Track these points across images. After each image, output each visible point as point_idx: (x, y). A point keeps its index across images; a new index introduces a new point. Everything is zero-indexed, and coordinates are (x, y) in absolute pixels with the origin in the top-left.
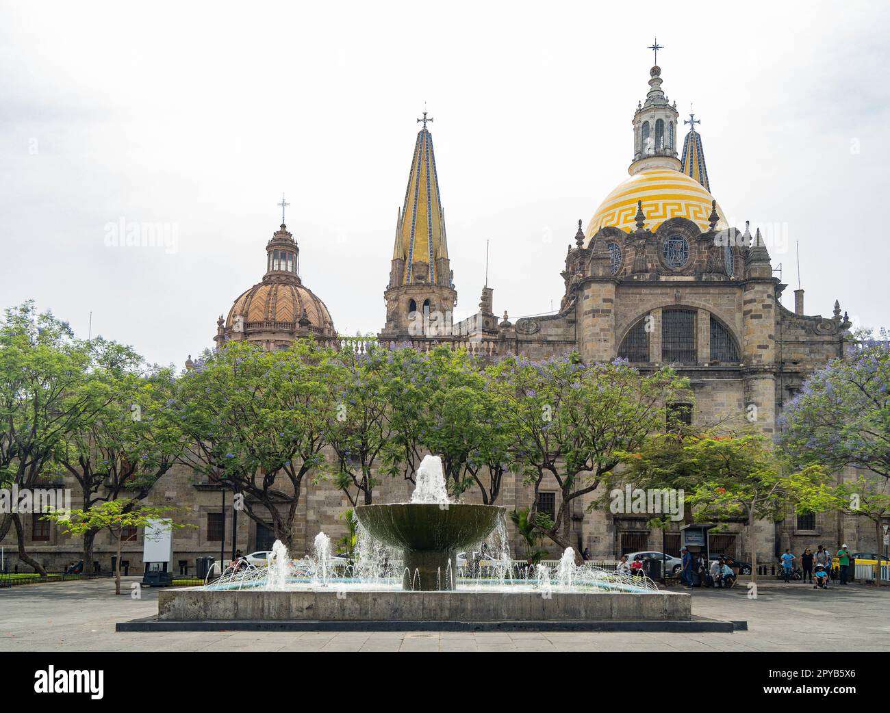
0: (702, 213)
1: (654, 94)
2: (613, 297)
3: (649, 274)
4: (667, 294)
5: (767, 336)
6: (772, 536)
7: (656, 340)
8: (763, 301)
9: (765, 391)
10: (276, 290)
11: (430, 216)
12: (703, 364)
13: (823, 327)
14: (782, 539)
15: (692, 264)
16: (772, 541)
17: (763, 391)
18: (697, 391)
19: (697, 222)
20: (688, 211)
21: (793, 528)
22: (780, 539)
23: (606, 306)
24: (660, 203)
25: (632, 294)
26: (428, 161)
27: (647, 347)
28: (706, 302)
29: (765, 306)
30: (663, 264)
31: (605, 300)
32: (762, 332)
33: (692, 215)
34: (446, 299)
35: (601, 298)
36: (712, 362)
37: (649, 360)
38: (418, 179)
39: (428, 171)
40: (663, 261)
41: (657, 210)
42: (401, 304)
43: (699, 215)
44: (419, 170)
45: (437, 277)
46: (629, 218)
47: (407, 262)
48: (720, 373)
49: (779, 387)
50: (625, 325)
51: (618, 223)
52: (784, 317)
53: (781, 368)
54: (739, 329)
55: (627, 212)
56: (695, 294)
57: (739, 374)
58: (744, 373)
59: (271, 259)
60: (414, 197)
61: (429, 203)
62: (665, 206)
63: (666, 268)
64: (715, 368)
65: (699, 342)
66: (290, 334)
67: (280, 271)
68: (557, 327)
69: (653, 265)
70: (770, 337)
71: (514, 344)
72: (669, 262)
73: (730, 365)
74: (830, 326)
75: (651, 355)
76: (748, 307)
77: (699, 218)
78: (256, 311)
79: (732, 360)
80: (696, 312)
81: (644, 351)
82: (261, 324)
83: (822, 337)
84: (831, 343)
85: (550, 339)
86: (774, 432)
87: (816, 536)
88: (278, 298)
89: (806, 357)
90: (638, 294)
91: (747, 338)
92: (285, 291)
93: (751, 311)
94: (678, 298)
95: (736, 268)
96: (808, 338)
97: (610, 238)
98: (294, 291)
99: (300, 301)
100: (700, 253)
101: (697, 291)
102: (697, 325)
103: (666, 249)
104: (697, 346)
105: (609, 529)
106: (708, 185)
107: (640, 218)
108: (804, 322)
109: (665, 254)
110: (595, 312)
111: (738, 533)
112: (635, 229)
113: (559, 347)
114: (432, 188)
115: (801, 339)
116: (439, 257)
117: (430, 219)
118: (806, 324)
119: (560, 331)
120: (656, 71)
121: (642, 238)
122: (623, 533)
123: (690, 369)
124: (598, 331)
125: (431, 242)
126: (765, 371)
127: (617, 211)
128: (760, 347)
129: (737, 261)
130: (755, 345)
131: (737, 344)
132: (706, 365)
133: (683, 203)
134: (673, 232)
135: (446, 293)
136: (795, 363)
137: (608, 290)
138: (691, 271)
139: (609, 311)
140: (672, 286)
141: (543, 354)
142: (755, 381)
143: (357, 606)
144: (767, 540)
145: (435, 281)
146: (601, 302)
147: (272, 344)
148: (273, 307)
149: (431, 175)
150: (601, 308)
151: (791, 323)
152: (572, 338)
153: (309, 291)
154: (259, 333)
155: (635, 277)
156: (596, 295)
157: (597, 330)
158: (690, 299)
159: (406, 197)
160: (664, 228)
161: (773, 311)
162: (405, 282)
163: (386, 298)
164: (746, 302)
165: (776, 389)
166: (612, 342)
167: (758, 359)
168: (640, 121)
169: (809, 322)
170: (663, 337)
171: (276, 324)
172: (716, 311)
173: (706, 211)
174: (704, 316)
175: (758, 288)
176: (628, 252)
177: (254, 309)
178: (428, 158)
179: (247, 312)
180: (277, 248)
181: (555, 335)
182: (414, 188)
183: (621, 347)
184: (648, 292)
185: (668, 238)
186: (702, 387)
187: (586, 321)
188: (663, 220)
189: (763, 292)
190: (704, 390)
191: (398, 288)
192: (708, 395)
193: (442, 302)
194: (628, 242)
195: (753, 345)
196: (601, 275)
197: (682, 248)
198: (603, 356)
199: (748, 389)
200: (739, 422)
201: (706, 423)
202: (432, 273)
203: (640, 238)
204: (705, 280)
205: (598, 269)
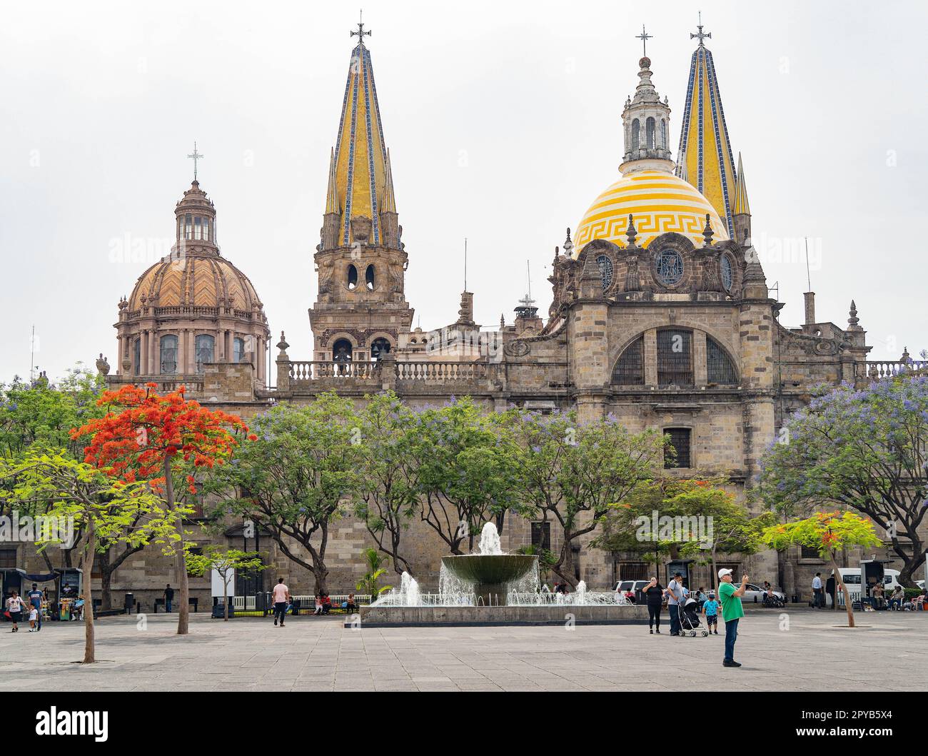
0: (696, 225)
1: (644, 88)
2: (606, 319)
3: (642, 293)
4: (662, 314)
5: (764, 358)
6: (775, 565)
7: (651, 361)
8: (759, 322)
9: (764, 415)
10: (193, 267)
11: (371, 158)
12: (701, 386)
13: (822, 347)
14: (785, 568)
15: (686, 280)
16: (775, 570)
17: (762, 415)
18: (695, 415)
19: (691, 236)
20: (681, 225)
21: (797, 557)
22: (783, 569)
23: (598, 329)
24: (653, 214)
25: (625, 314)
26: (366, 87)
27: (642, 369)
28: (704, 323)
29: (761, 328)
30: (656, 281)
31: (597, 323)
32: (758, 354)
33: (686, 227)
34: (394, 264)
35: (594, 320)
36: (709, 385)
37: (644, 383)
38: (354, 111)
39: (367, 99)
40: (657, 278)
41: (649, 223)
42: (337, 271)
43: (692, 228)
44: (355, 99)
45: (383, 236)
46: (620, 230)
47: (344, 216)
48: (717, 397)
49: (779, 410)
50: (618, 347)
51: (608, 235)
52: (782, 336)
53: (780, 391)
54: (736, 350)
55: (618, 223)
56: (690, 313)
57: (738, 397)
58: (741, 396)
59: (182, 225)
60: (350, 134)
61: (370, 141)
62: (657, 218)
63: (660, 286)
64: (712, 391)
65: (696, 363)
66: (213, 321)
67: (195, 241)
68: (548, 348)
69: (646, 282)
70: (768, 359)
71: (503, 367)
72: (662, 279)
73: (727, 387)
74: (830, 346)
75: (646, 377)
76: (745, 328)
77: (693, 231)
78: (170, 293)
79: (731, 382)
80: (692, 333)
81: (639, 373)
82: (176, 309)
83: (822, 357)
84: (830, 363)
85: (540, 361)
87: (822, 564)
88: (196, 277)
89: (806, 378)
90: (631, 314)
91: (744, 360)
92: (203, 267)
93: (747, 332)
94: (672, 319)
96: (808, 358)
97: (601, 251)
98: (215, 266)
99: (223, 280)
100: (695, 269)
101: (692, 311)
102: (693, 345)
103: (660, 265)
104: (694, 368)
105: (607, 560)
107: (631, 233)
108: (803, 341)
109: (659, 271)
110: (587, 335)
111: (740, 563)
112: (626, 244)
113: (551, 370)
114: (373, 121)
115: (800, 360)
116: (384, 211)
117: (372, 162)
118: (805, 344)
119: (551, 352)
120: (645, 63)
121: (634, 254)
122: (622, 564)
123: (687, 393)
124: (591, 355)
125: (374, 192)
126: (763, 395)
127: (607, 220)
128: (757, 370)
129: (735, 273)
130: (753, 367)
131: (735, 366)
132: (703, 388)
133: (676, 214)
134: (667, 247)
135: (395, 257)
136: (795, 385)
137: (601, 312)
138: (685, 288)
139: (602, 334)
140: (665, 307)
141: (534, 376)
142: (753, 405)
143: (470, 614)
144: (770, 570)
145: (380, 241)
146: (593, 324)
147: (191, 334)
148: (190, 288)
149: (371, 106)
150: (593, 331)
151: (790, 343)
152: (563, 360)
153: (230, 264)
154: (175, 320)
155: (628, 298)
156: (587, 318)
157: (590, 353)
158: (684, 319)
159: (340, 132)
160: (656, 243)
161: (770, 333)
162: (341, 243)
163: (317, 262)
164: (742, 323)
165: (775, 412)
166: (605, 365)
167: (756, 382)
168: (629, 118)
169: (808, 342)
170: (659, 359)
171: (196, 309)
172: (712, 332)
173: (700, 224)
174: (700, 337)
175: (754, 309)
176: (620, 267)
177: (167, 291)
178: (366, 83)
179: (158, 294)
180: (191, 211)
181: (546, 357)
182: (349, 121)
183: (615, 369)
184: (641, 312)
185: (661, 253)
186: (699, 411)
187: (579, 344)
188: (655, 235)
189: (759, 313)
190: (702, 414)
191: (333, 251)
192: (706, 419)
193: (390, 268)
194: (620, 256)
195: (751, 367)
196: (592, 296)
197: (676, 264)
198: (596, 381)
199: (746, 413)
200: (739, 447)
201: (705, 448)
202: (376, 231)
203: (632, 254)
204: (701, 298)
205: (589, 290)
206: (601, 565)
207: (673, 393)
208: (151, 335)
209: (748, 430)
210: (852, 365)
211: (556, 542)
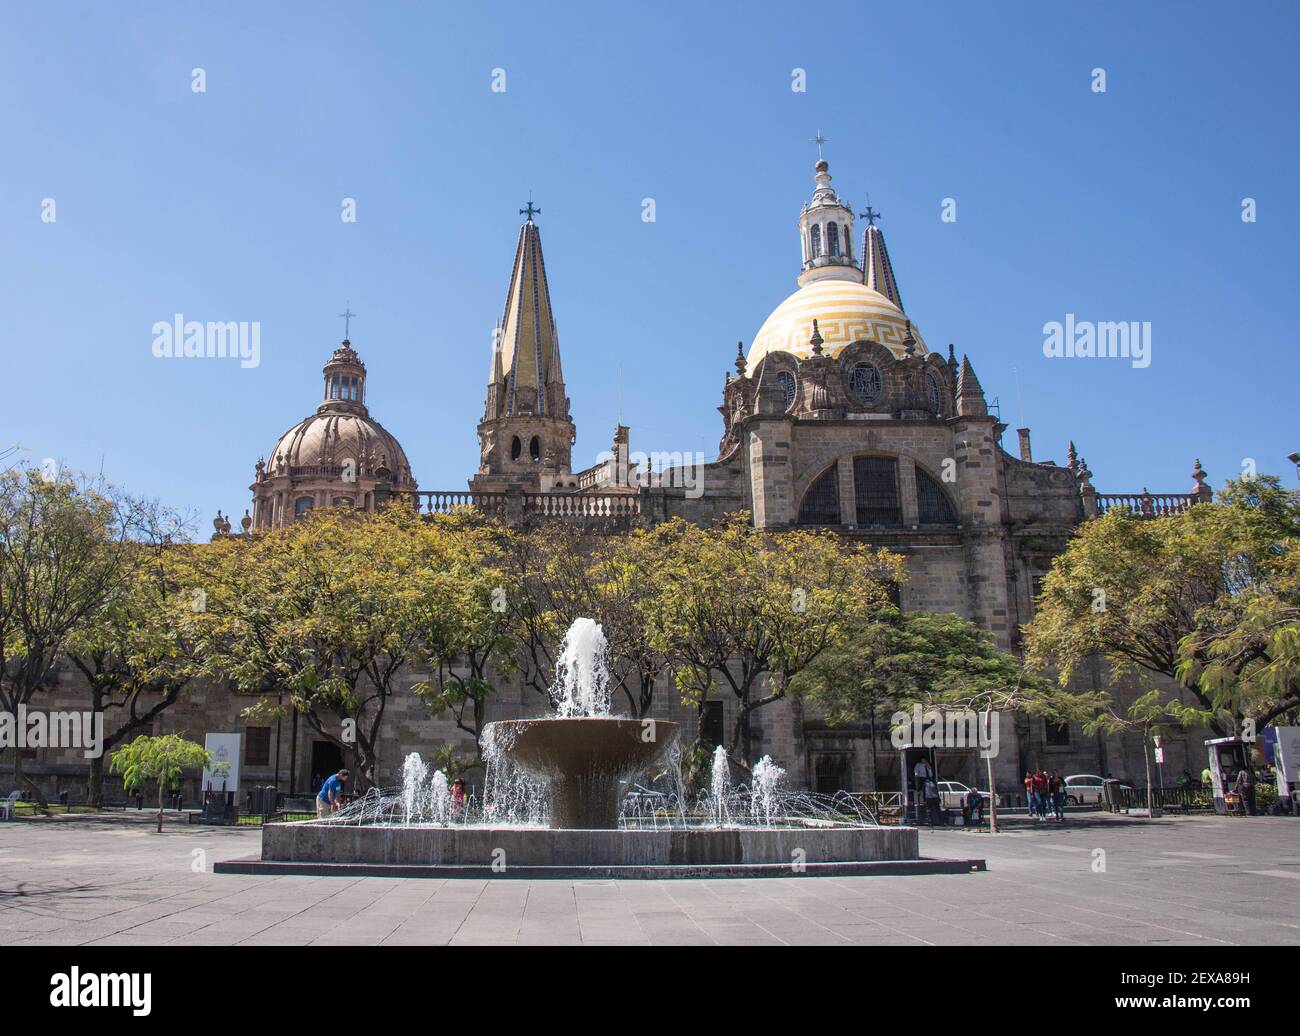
0: (895, 334)
1: (822, 192)
2: (789, 441)
3: (833, 411)
4: (858, 436)
5: (988, 489)
6: (1016, 754)
7: (847, 495)
8: (980, 445)
9: (993, 562)
10: (336, 425)
11: (538, 328)
13: (1056, 477)
14: (1028, 758)
15: (886, 398)
16: (1015, 762)
17: (989, 561)
19: (889, 346)
20: (876, 334)
21: (1041, 743)
22: (1025, 759)
23: (780, 452)
24: (841, 322)
25: (814, 436)
26: (534, 260)
27: (836, 504)
28: (911, 447)
29: (983, 452)
30: (849, 399)
31: (779, 445)
32: (981, 484)
33: (881, 337)
34: (561, 435)
35: (775, 442)
36: (922, 523)
37: (839, 521)
38: (521, 283)
39: (535, 272)
40: (849, 394)
41: (837, 331)
42: (501, 441)
43: (890, 337)
44: (523, 271)
45: (549, 407)
46: (803, 339)
47: (508, 387)
48: (932, 538)
49: (1009, 556)
50: (806, 475)
51: (789, 346)
52: (1008, 465)
53: (1009, 530)
56: (894, 436)
57: (958, 538)
58: (963, 537)
59: (330, 384)
60: (517, 306)
61: (537, 313)
62: (847, 326)
63: (855, 403)
64: (926, 531)
65: (903, 498)
67: (342, 400)
68: (720, 478)
69: (837, 400)
70: (993, 491)
71: (661, 500)
72: (857, 396)
73: (944, 527)
74: (1065, 476)
75: (842, 515)
76: (962, 453)
77: (891, 342)
78: (309, 451)
79: (948, 520)
80: (896, 459)
81: (833, 509)
83: (1056, 490)
84: (1068, 497)
85: (709, 494)
86: (1007, 616)
87: (1073, 753)
89: (1039, 515)
90: (821, 436)
91: (963, 492)
92: (347, 426)
93: (966, 457)
94: (872, 441)
95: (943, 403)
96: (1039, 491)
97: (780, 365)
98: (360, 426)
100: (896, 384)
101: (896, 431)
102: (899, 475)
103: (853, 380)
104: (901, 503)
105: (799, 749)
106: (900, 300)
107: (817, 341)
108: (1033, 471)
109: (852, 385)
110: (766, 459)
112: (812, 354)
113: (721, 505)
114: (540, 293)
115: (1031, 492)
116: (550, 382)
117: (538, 333)
118: (1035, 473)
119: (721, 483)
120: (823, 166)
121: (821, 365)
122: (818, 756)
123: (894, 533)
124: (772, 484)
125: (540, 362)
126: (990, 535)
128: (980, 504)
129: (943, 394)
130: (975, 501)
131: (952, 500)
132: (915, 527)
133: (869, 322)
134: (860, 358)
136: (1026, 524)
137: (782, 430)
138: (886, 407)
139: (785, 458)
140: (863, 426)
141: (699, 513)
142: (978, 548)
144: (1009, 761)
145: (545, 411)
146: (773, 446)
147: (328, 496)
148: (331, 447)
149: (538, 278)
150: (774, 455)
151: (1016, 472)
152: (738, 493)
153: (378, 425)
154: (312, 480)
155: (816, 415)
156: (767, 438)
157: (770, 483)
158: (891, 440)
160: (847, 353)
161: (992, 457)
162: (505, 413)
163: (480, 434)
164: (959, 446)
165: (1005, 558)
166: (790, 499)
167: (980, 519)
168: (806, 224)
169: (1038, 471)
170: (857, 491)
171: (335, 469)
172: (921, 458)
173: (900, 334)
174: (907, 465)
175: (972, 428)
176: (805, 382)
177: (305, 450)
178: (534, 256)
179: (296, 453)
180: (338, 370)
181: (717, 489)
182: (516, 294)
183: (803, 504)
184: (833, 433)
185: (853, 366)
186: (912, 556)
187: (755, 471)
188: (847, 344)
189: (979, 434)
190: (914, 560)
191: (496, 421)
192: (920, 566)
193: (556, 439)
194: (804, 370)
195: (973, 501)
196: (771, 412)
197: (872, 379)
198: (779, 517)
199: (970, 559)
200: (962, 602)
201: (921, 604)
202: (541, 401)
203: (818, 365)
204: (906, 418)
205: (768, 405)
206: (790, 757)
207: (877, 533)
208: (285, 495)
209: (973, 581)
210: (1094, 498)
211: (730, 726)
